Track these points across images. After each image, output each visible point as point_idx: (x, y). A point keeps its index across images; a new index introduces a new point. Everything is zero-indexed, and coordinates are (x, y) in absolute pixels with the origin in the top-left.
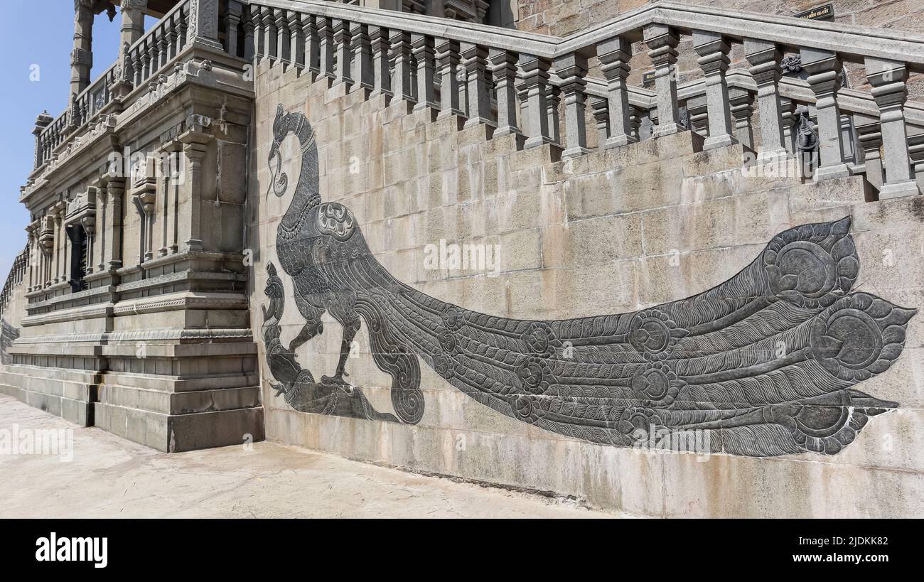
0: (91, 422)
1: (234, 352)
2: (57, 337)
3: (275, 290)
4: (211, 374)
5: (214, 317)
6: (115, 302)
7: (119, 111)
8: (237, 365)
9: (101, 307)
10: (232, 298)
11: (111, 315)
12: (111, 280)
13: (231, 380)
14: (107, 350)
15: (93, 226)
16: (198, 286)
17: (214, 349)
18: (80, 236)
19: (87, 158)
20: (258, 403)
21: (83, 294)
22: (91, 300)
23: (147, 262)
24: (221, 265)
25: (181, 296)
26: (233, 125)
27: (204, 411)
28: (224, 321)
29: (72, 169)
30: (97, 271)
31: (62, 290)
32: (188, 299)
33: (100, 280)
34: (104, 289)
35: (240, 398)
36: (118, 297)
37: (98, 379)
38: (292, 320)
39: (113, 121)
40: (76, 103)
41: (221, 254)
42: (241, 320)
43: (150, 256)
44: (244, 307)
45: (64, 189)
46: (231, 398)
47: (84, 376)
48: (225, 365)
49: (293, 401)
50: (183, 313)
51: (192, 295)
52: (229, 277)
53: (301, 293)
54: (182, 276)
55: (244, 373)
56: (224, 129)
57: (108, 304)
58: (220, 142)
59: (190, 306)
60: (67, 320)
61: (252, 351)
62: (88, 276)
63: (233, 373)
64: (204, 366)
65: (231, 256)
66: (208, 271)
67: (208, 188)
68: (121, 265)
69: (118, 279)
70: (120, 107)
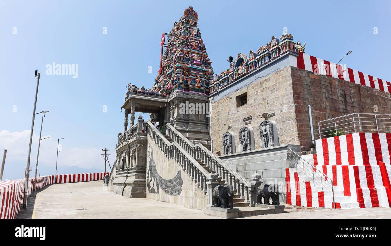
0: (123, 195)
1: (142, 183)
2: (119, 180)
3: (148, 173)
4: (138, 187)
5: (140, 177)
6: (128, 174)
7: (129, 140)
8: (143, 186)
9: (125, 175)
10: (143, 174)
11: (127, 176)
12: (127, 170)
13: (142, 188)
14: (126, 183)
15: (126, 159)
16: (137, 172)
17: (139, 183)
18: (124, 161)
19: (125, 147)
20: (146, 192)
21: (124, 172)
22: (125, 173)
23: (132, 168)
24: (141, 169)
25: (134, 174)
26: (144, 145)
27: (137, 192)
28: (141, 178)
29: (123, 148)
30: (126, 168)
31: (121, 171)
32: (135, 175)
33: (126, 169)
34: (126, 172)
35: (143, 191)
36: (129, 173)
37: (124, 187)
38: (150, 178)
39: (128, 142)
40: (124, 133)
41: (141, 167)
42: (144, 178)
43: (132, 166)
44: (145, 176)
45: (122, 151)
46: (141, 191)
47: (122, 187)
48: (141, 185)
49: (149, 191)
50: (135, 177)
51: (136, 174)
52: (143, 171)
53: (151, 174)
54: (135, 171)
55: (144, 187)
56: (143, 146)
57: (127, 174)
58: (142, 148)
59: (136, 176)
60: (121, 177)
61: (145, 183)
62: (124, 169)
63: (142, 187)
64: (137, 185)
65: (143, 167)
66: (139, 170)
67: (140, 156)
68: (129, 167)
69: (128, 170)
70: (129, 139)
